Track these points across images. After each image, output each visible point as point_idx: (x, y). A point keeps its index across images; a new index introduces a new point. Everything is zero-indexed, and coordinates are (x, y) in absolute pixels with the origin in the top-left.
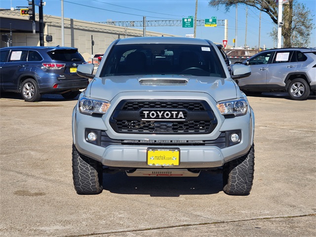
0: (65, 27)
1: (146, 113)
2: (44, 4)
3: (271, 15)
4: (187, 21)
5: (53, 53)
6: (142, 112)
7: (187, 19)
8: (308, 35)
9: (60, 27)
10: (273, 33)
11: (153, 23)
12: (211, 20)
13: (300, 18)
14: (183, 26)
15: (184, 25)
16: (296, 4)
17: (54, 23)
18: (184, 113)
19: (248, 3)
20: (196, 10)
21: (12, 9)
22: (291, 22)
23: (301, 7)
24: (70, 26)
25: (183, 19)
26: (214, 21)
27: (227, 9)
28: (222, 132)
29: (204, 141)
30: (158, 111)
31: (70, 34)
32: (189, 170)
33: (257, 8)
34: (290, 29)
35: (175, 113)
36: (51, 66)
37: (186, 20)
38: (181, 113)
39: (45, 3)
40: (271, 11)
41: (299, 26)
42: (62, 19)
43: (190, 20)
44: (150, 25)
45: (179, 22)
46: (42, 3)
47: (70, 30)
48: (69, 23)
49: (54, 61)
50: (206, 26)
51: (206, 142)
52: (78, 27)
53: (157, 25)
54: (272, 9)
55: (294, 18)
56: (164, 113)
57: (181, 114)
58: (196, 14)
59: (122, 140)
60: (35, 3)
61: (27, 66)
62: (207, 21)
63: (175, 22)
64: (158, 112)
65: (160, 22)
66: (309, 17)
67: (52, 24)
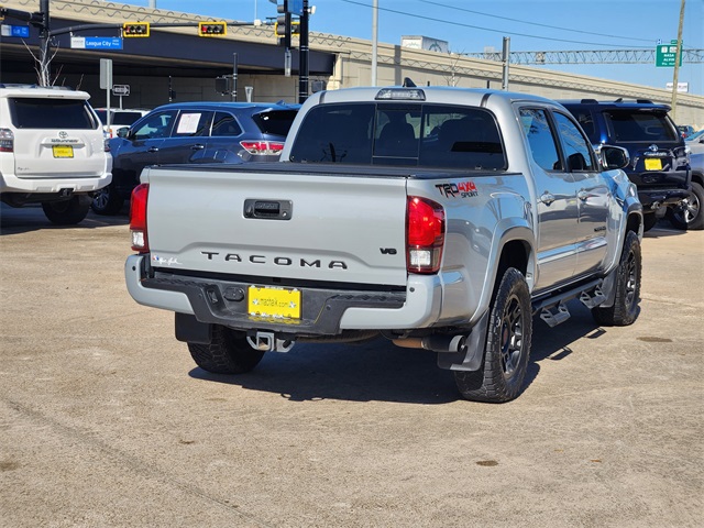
0: (379, 64)
2: (313, 10)
4: (668, 53)
5: (266, 118)
7: (669, 47)
9: (369, 63)
14: (659, 64)
15: (660, 60)
17: (357, 55)
20: (681, 27)
21: (257, 22)
24: (392, 62)
25: (659, 48)
31: (393, 78)
36: (258, 148)
37: (664, 50)
39: (314, 8)
42: (374, 45)
43: (674, 50)
44: (580, 60)
45: (649, 53)
46: (306, 8)
47: (393, 70)
48: (392, 53)
49: (265, 136)
52: (411, 62)
53: (597, 60)
60: (290, 9)
61: (209, 146)
63: (639, 54)
65: (604, 55)
67: (351, 56)
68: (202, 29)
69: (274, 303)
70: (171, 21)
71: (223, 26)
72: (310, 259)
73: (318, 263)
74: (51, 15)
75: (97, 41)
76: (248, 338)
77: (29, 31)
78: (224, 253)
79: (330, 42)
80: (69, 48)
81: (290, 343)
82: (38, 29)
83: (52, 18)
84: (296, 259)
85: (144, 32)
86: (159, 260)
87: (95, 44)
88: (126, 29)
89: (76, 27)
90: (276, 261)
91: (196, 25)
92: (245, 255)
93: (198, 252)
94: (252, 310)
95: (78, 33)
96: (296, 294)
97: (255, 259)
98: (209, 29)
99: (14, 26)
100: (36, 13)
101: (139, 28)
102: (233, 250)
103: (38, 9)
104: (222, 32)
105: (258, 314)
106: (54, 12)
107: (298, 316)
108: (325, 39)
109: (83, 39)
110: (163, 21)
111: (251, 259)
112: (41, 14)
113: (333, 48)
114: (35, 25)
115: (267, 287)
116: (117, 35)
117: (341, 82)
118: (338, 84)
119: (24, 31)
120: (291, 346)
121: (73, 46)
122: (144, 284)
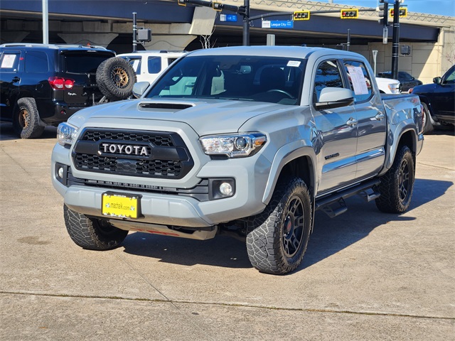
1: (105, 145)
6: (101, 145)
18: (148, 149)
28: (203, 179)
29: (177, 189)
30: (119, 144)
32: (170, 227)
35: (137, 148)
38: (144, 148)
51: (180, 191)
56: (124, 148)
57: (144, 151)
59: (86, 180)
64: (119, 146)
67: (451, 29)
68: (343, 14)
70: (328, 9)
71: (356, 12)
74: (250, 7)
75: (278, 23)
77: (237, 18)
79: (436, 20)
80: (261, 27)
82: (242, 16)
83: (251, 9)
85: (306, 17)
87: (276, 25)
88: (295, 15)
89: (265, 15)
91: (339, 11)
95: (266, 18)
98: (347, 13)
99: (228, 15)
100: (241, 7)
101: (303, 14)
103: (243, 4)
104: (355, 15)
106: (252, 6)
108: (433, 18)
109: (269, 22)
110: (323, 10)
112: (244, 7)
113: (438, 24)
114: (241, 14)
116: (290, 19)
117: (443, 46)
118: (441, 48)
119: (234, 18)
121: (264, 26)
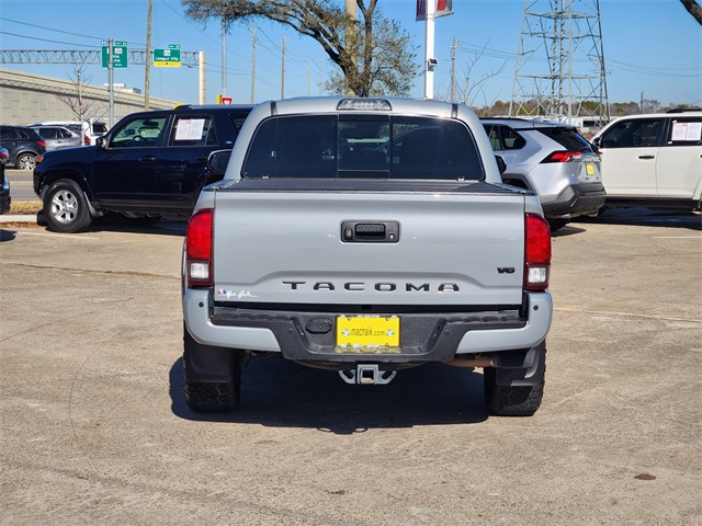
3: (324, 44)
4: (114, 54)
7: (113, 48)
8: (407, 88)
10: (331, 82)
11: (34, 56)
12: (167, 53)
13: (389, 52)
16: (381, 21)
19: (273, 16)
22: (371, 60)
23: (390, 26)
25: (104, 48)
26: (175, 54)
27: (226, 28)
33: (294, 27)
34: (367, 75)
40: (326, 35)
41: (387, 67)
43: (119, 51)
44: (24, 60)
45: (94, 54)
50: (156, 64)
53: (42, 60)
54: (328, 31)
55: (377, 50)
58: (149, 36)
62: (159, 54)
63: (84, 54)
65: (50, 55)
66: (408, 49)
69: (368, 332)
72: (418, 283)
73: (426, 287)
76: (341, 372)
78: (312, 281)
81: (391, 373)
84: (401, 284)
86: (226, 294)
90: (377, 287)
92: (339, 283)
93: (279, 281)
94: (342, 341)
96: (394, 320)
97: (351, 286)
102: (323, 277)
105: (349, 345)
107: (397, 344)
111: (347, 286)
115: (359, 316)
120: (392, 376)
122: (214, 322)
